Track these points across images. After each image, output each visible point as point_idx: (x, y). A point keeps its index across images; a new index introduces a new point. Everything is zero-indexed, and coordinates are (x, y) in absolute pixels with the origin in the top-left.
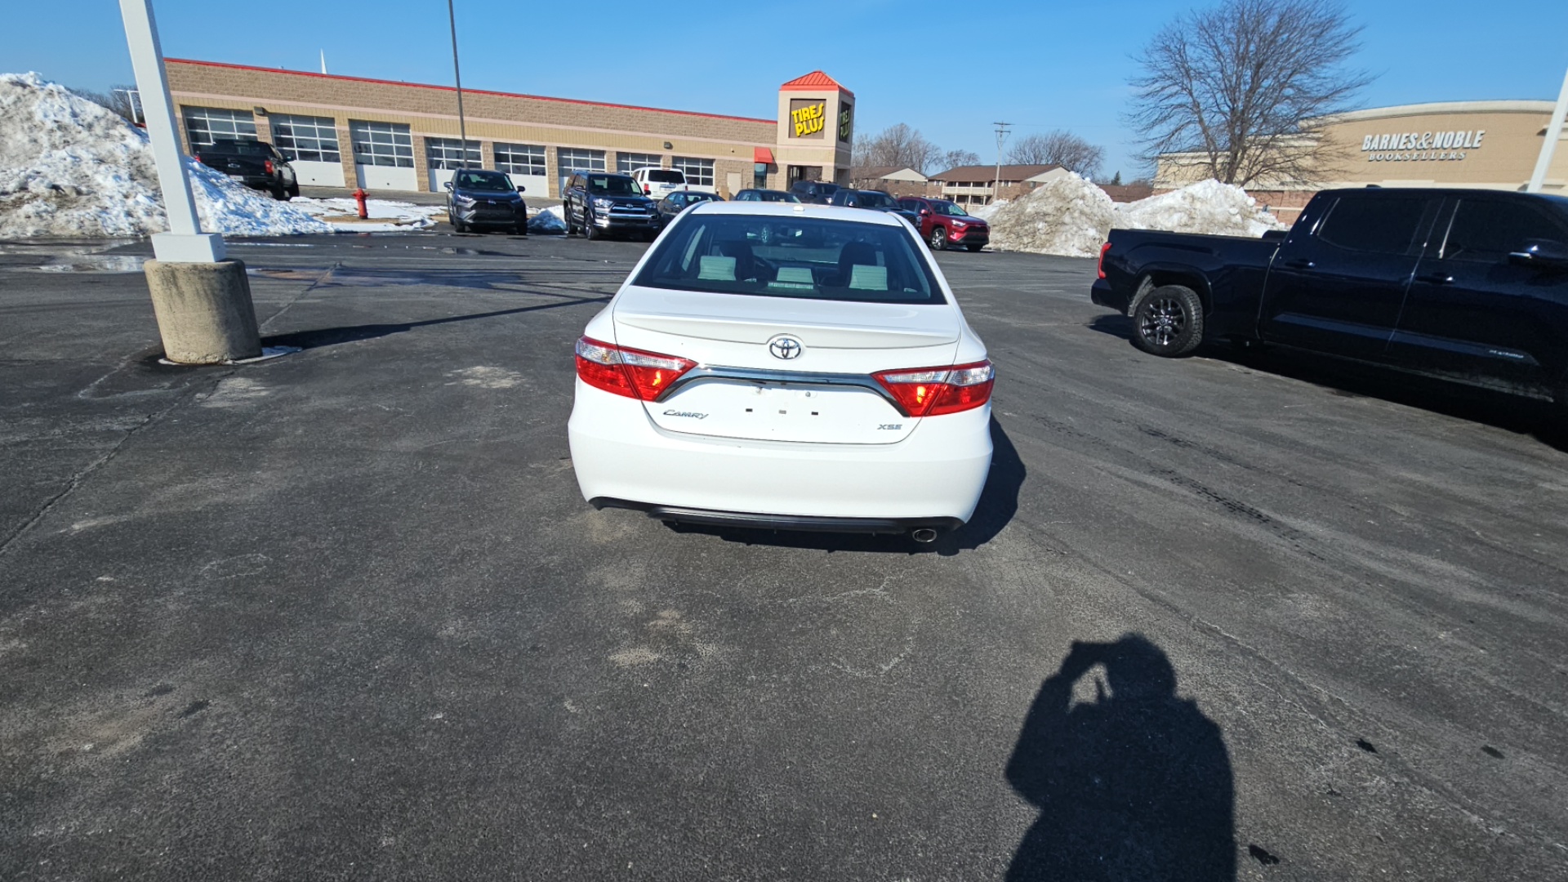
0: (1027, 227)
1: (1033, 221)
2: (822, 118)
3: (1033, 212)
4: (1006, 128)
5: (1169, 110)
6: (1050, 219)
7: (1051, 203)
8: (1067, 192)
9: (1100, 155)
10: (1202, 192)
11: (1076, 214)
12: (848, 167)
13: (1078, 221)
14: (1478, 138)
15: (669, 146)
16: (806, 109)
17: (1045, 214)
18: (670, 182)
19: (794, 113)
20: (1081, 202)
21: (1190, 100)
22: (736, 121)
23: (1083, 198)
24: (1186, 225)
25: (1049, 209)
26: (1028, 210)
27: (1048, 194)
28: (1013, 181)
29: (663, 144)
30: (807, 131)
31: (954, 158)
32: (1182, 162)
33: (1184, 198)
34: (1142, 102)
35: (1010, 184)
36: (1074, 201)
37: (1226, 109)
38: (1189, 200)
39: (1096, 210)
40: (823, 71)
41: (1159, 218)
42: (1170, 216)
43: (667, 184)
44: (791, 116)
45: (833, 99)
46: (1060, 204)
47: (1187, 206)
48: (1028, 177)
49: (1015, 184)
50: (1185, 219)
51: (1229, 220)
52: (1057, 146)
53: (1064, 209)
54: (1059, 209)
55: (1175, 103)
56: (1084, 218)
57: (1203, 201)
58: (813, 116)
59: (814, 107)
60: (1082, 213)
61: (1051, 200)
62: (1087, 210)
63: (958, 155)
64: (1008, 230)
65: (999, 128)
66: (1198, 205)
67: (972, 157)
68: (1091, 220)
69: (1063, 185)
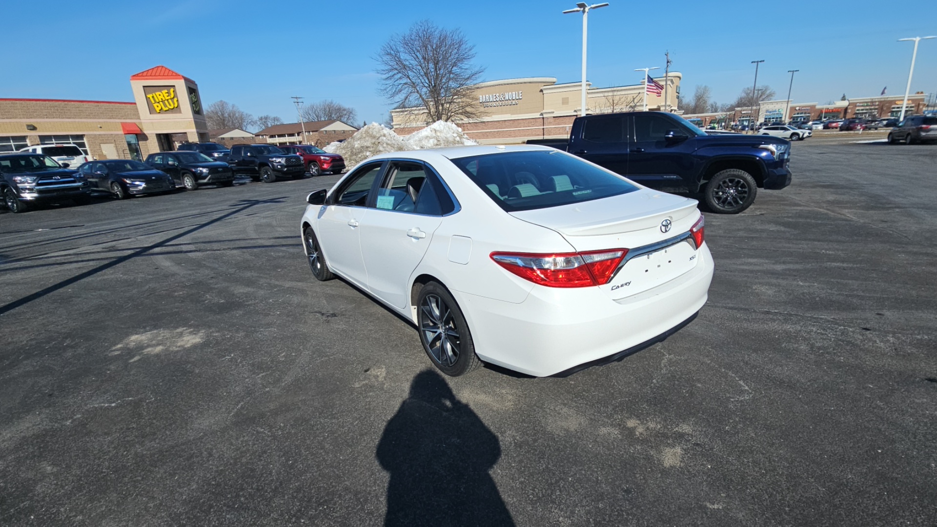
0: (360, 156)
1: (361, 152)
2: (175, 99)
3: (359, 147)
4: (299, 100)
5: (400, 86)
6: (371, 149)
7: (368, 141)
8: (375, 133)
9: (353, 113)
10: (438, 127)
11: (385, 145)
12: (207, 131)
13: (387, 149)
14: (520, 95)
15: (33, 128)
16: (160, 93)
17: (367, 147)
18: (67, 155)
19: (150, 96)
20: (385, 138)
21: (409, 81)
22: (96, 104)
23: (384, 135)
24: (437, 145)
25: (368, 144)
26: (356, 146)
27: (364, 135)
28: (312, 131)
29: (26, 127)
30: (165, 109)
31: (264, 120)
32: (416, 112)
33: (431, 131)
34: (387, 82)
35: (311, 133)
36: (381, 138)
37: (426, 85)
38: (434, 132)
39: (394, 142)
40: (164, 65)
41: (424, 143)
42: (428, 141)
43: (65, 157)
44: (147, 99)
45: (181, 87)
46: (373, 141)
47: (434, 135)
48: (321, 128)
49: (315, 133)
50: (436, 142)
51: (455, 140)
52: (328, 109)
53: (377, 143)
54: (374, 143)
55: (403, 83)
56: (389, 147)
57: (441, 132)
58: (167, 98)
59: (166, 91)
60: (387, 144)
61: (367, 139)
62: (389, 142)
63: (266, 118)
64: (349, 159)
65: (295, 100)
66: (439, 134)
67: (275, 119)
68: (394, 147)
69: (371, 130)
